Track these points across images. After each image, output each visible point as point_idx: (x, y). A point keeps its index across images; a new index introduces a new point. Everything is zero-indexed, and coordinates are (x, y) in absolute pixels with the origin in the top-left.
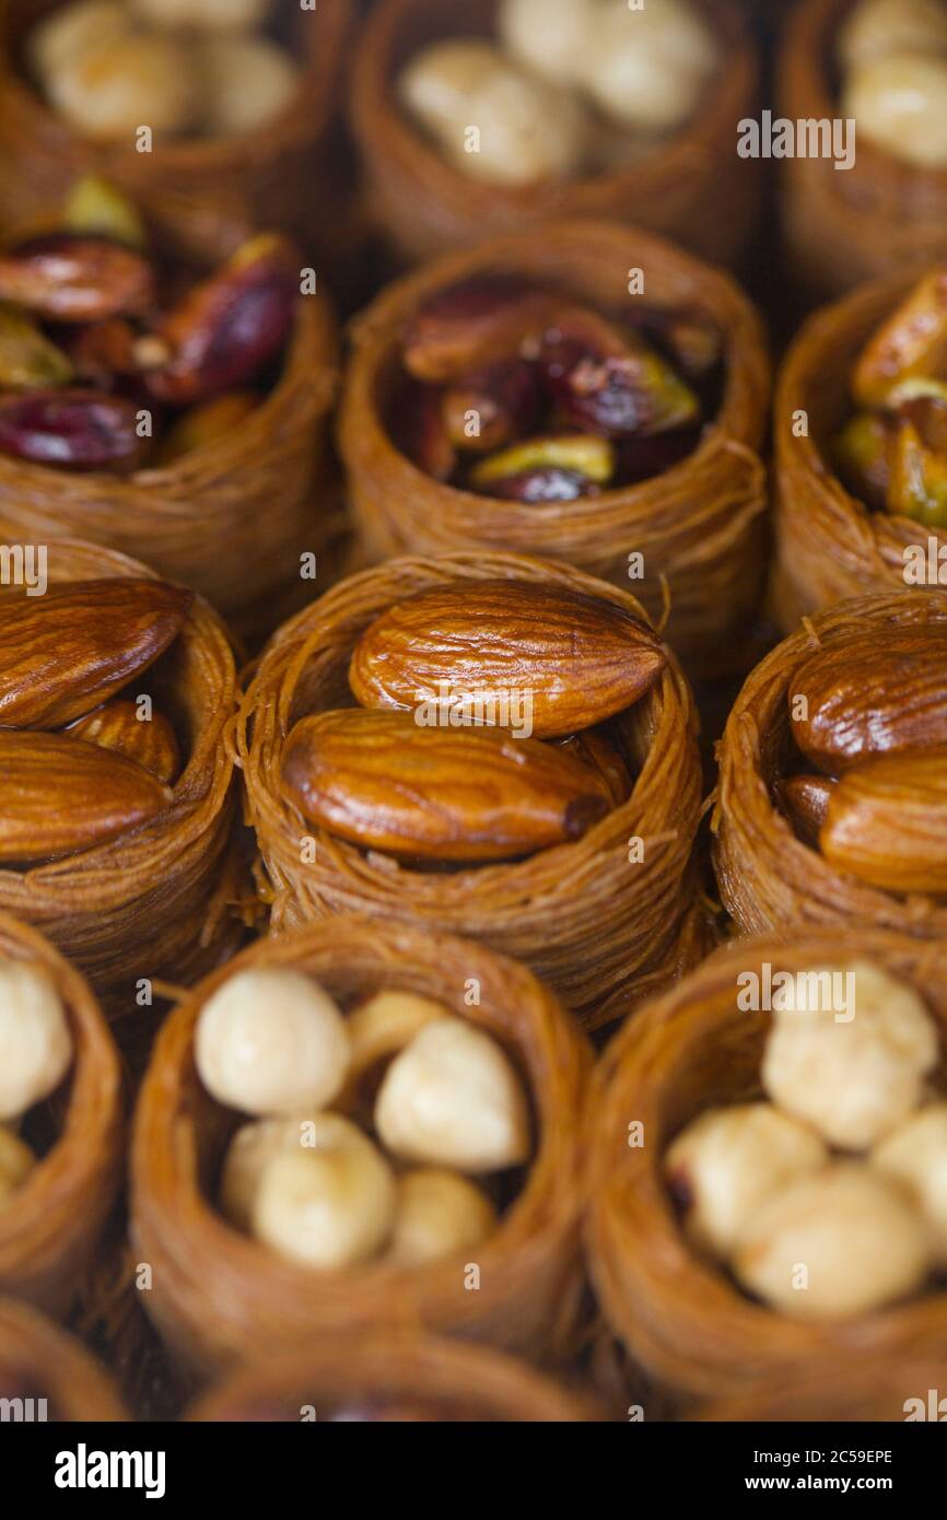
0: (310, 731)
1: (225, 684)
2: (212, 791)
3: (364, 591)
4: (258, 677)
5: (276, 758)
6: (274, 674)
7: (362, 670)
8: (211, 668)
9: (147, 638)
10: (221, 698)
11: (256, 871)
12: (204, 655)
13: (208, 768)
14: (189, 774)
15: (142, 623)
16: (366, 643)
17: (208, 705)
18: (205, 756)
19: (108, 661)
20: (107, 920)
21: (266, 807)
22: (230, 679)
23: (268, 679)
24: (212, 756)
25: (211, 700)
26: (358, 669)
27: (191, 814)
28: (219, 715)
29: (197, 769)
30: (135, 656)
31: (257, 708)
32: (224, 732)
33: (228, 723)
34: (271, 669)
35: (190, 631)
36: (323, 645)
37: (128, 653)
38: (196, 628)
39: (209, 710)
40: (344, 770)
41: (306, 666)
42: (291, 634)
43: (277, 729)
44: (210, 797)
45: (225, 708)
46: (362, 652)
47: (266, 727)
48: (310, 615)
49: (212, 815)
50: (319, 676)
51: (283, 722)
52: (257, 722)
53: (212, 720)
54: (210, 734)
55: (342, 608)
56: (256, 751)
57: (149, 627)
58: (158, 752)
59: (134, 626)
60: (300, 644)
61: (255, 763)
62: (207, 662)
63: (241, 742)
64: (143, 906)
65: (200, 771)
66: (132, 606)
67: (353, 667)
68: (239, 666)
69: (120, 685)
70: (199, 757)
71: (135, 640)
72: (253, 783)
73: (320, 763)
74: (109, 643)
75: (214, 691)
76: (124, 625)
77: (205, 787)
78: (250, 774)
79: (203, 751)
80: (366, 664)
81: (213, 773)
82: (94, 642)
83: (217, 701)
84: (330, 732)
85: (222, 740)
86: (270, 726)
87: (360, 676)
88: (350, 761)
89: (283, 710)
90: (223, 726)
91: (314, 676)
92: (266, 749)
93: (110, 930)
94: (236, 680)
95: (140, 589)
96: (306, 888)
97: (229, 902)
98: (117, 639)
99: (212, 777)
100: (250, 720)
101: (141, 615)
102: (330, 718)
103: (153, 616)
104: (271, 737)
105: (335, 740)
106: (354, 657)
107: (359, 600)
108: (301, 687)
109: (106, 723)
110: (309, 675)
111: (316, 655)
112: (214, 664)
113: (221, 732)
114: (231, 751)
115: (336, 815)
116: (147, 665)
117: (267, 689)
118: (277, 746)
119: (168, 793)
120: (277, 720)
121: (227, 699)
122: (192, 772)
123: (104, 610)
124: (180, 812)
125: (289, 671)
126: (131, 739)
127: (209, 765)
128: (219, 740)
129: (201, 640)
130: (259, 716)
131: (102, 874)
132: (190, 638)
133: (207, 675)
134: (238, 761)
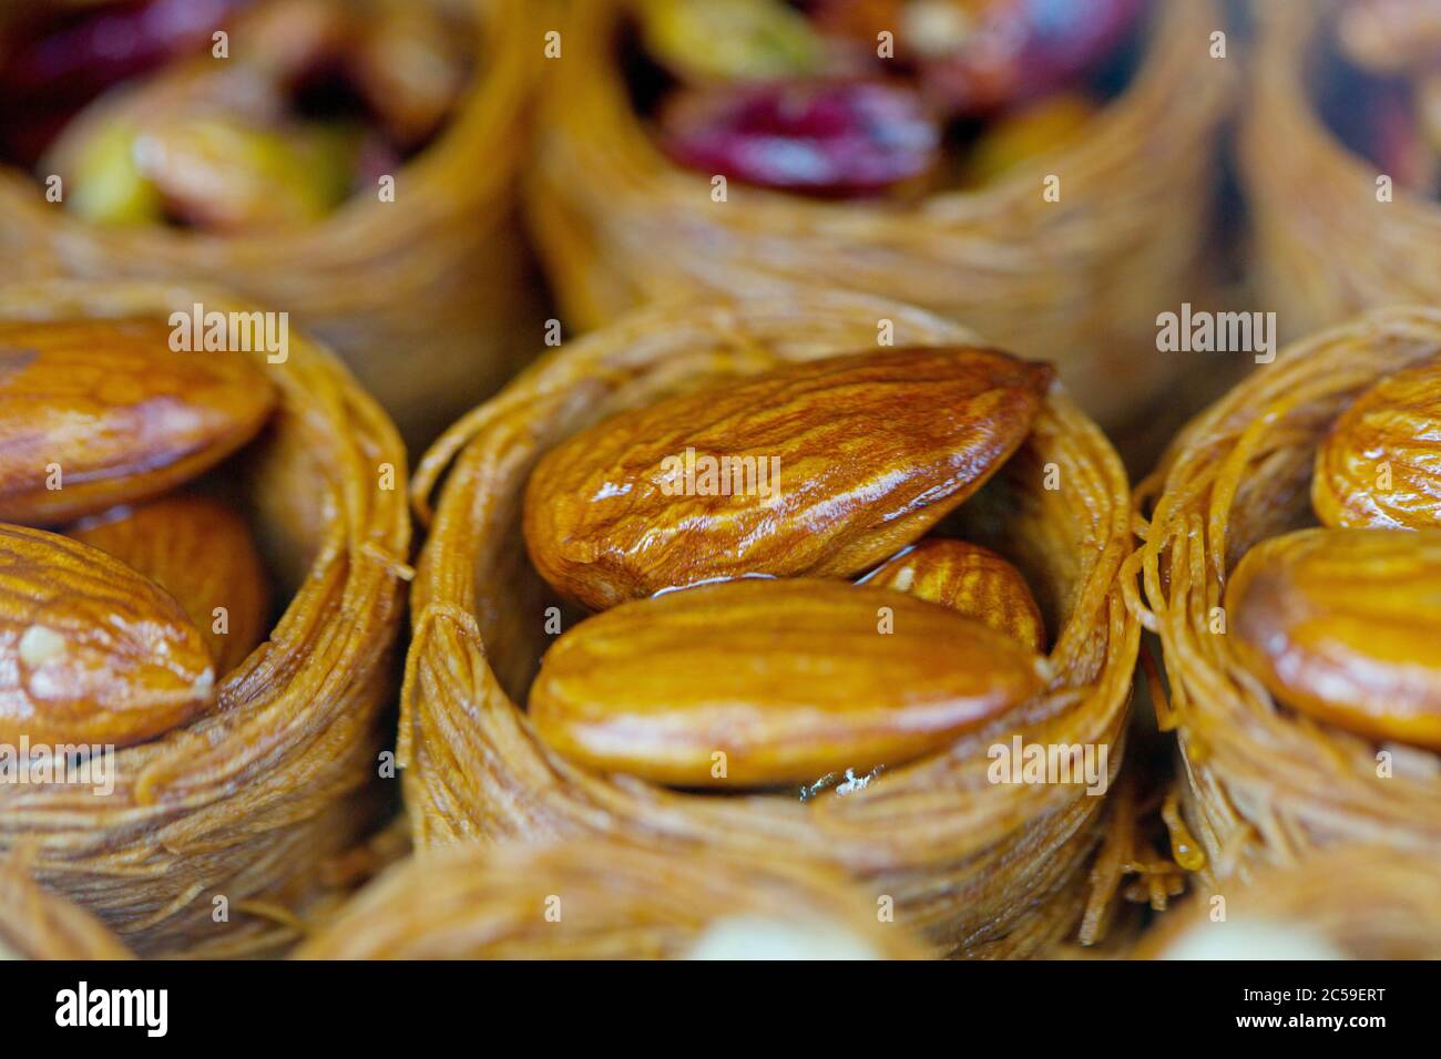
0: (1275, 559)
1: (1114, 506)
2: (1108, 670)
3: (1327, 361)
4: (1168, 493)
5: (1214, 611)
6: (1197, 486)
7: (1338, 478)
8: (1090, 483)
9: (985, 433)
10: (1110, 528)
11: (1170, 816)
12: (1076, 462)
13: (1097, 635)
14: (1069, 643)
15: (976, 408)
16: (1340, 439)
17: (1091, 538)
18: (1092, 614)
19: (925, 468)
20: (942, 884)
21: (1205, 686)
22: (1122, 497)
23: (1187, 494)
24: (1105, 614)
25: (1093, 531)
26: (1330, 479)
27: (1075, 707)
28: (1112, 552)
29: (1082, 636)
30: (967, 462)
31: (1173, 538)
32: (1122, 577)
33: (1127, 565)
34: (1190, 479)
35: (1047, 427)
36: (1268, 445)
37: (957, 456)
38: (1057, 422)
39: (1092, 545)
40: (1342, 612)
41: (1243, 480)
42: (1216, 428)
43: (1210, 570)
44: (1106, 678)
45: (1119, 541)
46: (1334, 454)
47: (1193, 566)
48: (1244, 399)
49: (1113, 708)
50: (1262, 498)
51: (1218, 558)
52: (1174, 560)
53: (1098, 561)
54: (1098, 582)
55: (1294, 386)
56: (1179, 601)
57: (989, 415)
58: (1010, 615)
59: (963, 412)
60: (1231, 443)
61: (1180, 620)
62: (1083, 472)
63: (1152, 590)
64: (996, 865)
65: (1088, 639)
66: (956, 383)
67: (1320, 478)
68: (1134, 479)
69: (942, 510)
70: (1085, 616)
71: (967, 433)
72: (1178, 653)
73: (1298, 605)
74: (927, 440)
75: (1096, 516)
76: (946, 411)
77: (1097, 666)
78: (1173, 640)
79: (1088, 607)
80: (1344, 471)
81: (1108, 643)
82: (900, 436)
83: (1105, 532)
84: (1309, 557)
85: (1120, 592)
86: (1198, 564)
87: (1335, 490)
88: (1351, 598)
89: (1217, 541)
90: (1119, 567)
91: (1254, 496)
92: (1196, 599)
93: (945, 904)
94: (1131, 501)
95: (966, 358)
96: (1277, 815)
97: (1128, 868)
98: (937, 434)
99: (1106, 652)
100: (1164, 559)
101: (972, 396)
102: (1306, 540)
103: (992, 398)
104: (1202, 580)
105: (1321, 569)
106: (1320, 461)
107: (1319, 375)
108: (1236, 512)
109: (920, 572)
110: (1247, 496)
111: (1257, 461)
112: (1094, 475)
113: (1115, 578)
114: (1135, 604)
115: (1332, 688)
116: (985, 478)
117: (1185, 510)
118: (1214, 592)
119: (1042, 667)
120: (1208, 557)
121: (1121, 529)
122: (1074, 641)
123: (912, 389)
124: (1059, 702)
125: (1219, 484)
126: (966, 596)
127: (1099, 630)
128: (1115, 589)
129: (1068, 440)
130: (1178, 550)
131: (938, 801)
132: (1049, 439)
133: (1081, 491)
134: (1148, 620)
